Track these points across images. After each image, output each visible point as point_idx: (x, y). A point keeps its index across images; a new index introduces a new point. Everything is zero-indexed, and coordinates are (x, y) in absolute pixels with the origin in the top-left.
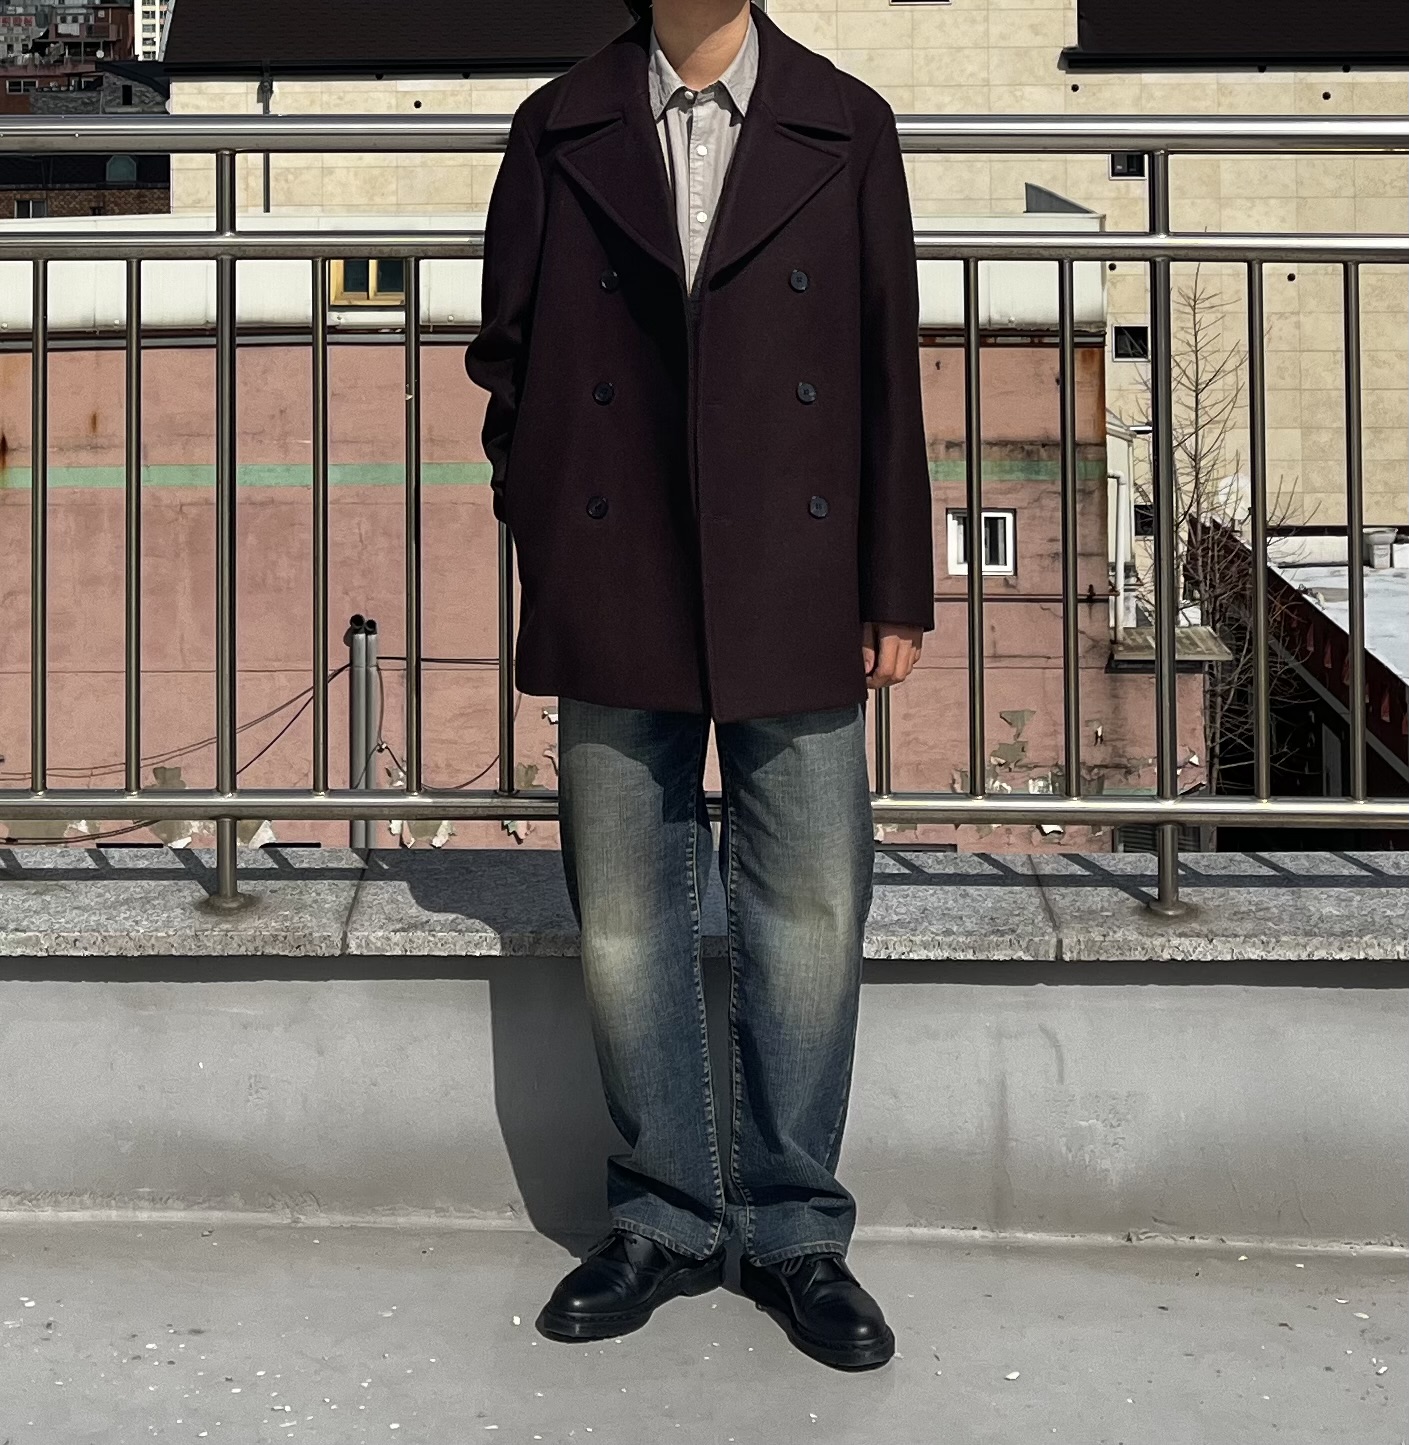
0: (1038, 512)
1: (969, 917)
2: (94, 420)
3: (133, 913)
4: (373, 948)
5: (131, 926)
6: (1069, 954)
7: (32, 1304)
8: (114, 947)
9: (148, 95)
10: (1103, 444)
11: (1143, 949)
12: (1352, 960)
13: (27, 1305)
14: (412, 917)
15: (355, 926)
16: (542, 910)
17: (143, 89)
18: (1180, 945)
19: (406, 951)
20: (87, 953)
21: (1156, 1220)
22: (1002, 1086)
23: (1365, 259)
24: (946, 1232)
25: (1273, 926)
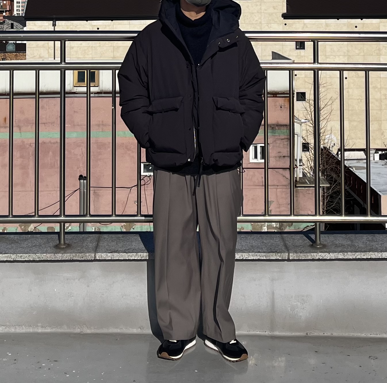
0: (275, 144)
1: (264, 248)
2: (5, 119)
4: (103, 258)
6: (291, 257)
8: (32, 258)
9: (18, 26)
11: (311, 256)
13: (9, 355)
14: (113, 249)
15: (98, 252)
18: (321, 255)
19: (112, 258)
20: (24, 260)
21: (314, 329)
23: (371, 70)
25: (346, 250)
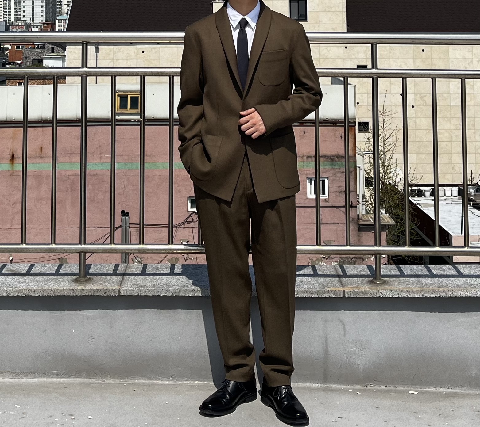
0: (335, 178)
1: (315, 284)
2: (41, 148)
3: (53, 283)
4: (128, 293)
5: (52, 286)
6: (347, 295)
7: (19, 407)
8: (47, 293)
9: (59, 50)
10: (355, 156)
11: (370, 293)
12: (436, 297)
13: (17, 407)
14: (140, 284)
15: (123, 287)
16: (182, 282)
17: (58, 48)
18: (382, 292)
19: (139, 294)
20: (38, 295)
21: (374, 380)
22: (326, 338)
23: (438, 77)
24: (308, 385)
25: (411, 286)
